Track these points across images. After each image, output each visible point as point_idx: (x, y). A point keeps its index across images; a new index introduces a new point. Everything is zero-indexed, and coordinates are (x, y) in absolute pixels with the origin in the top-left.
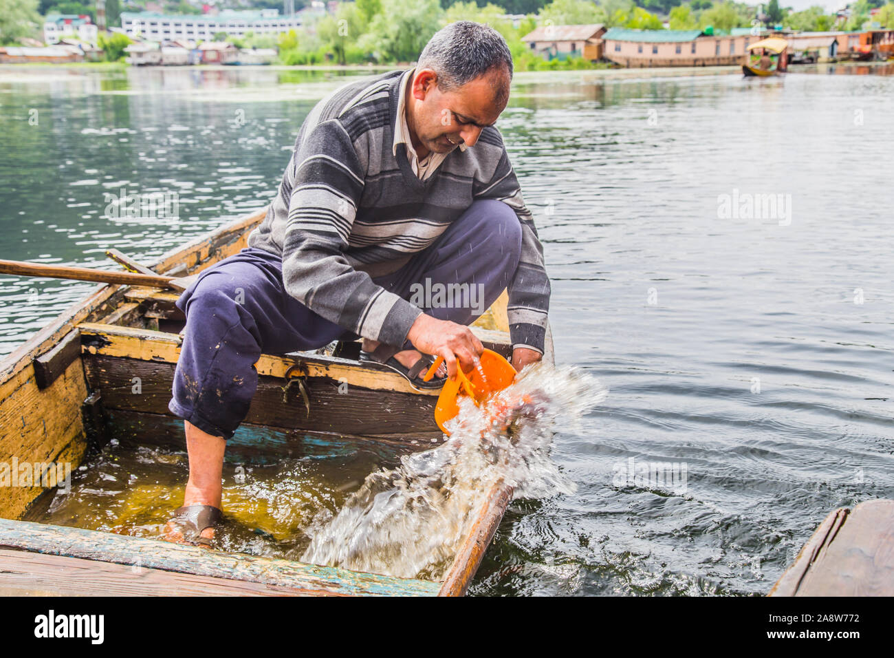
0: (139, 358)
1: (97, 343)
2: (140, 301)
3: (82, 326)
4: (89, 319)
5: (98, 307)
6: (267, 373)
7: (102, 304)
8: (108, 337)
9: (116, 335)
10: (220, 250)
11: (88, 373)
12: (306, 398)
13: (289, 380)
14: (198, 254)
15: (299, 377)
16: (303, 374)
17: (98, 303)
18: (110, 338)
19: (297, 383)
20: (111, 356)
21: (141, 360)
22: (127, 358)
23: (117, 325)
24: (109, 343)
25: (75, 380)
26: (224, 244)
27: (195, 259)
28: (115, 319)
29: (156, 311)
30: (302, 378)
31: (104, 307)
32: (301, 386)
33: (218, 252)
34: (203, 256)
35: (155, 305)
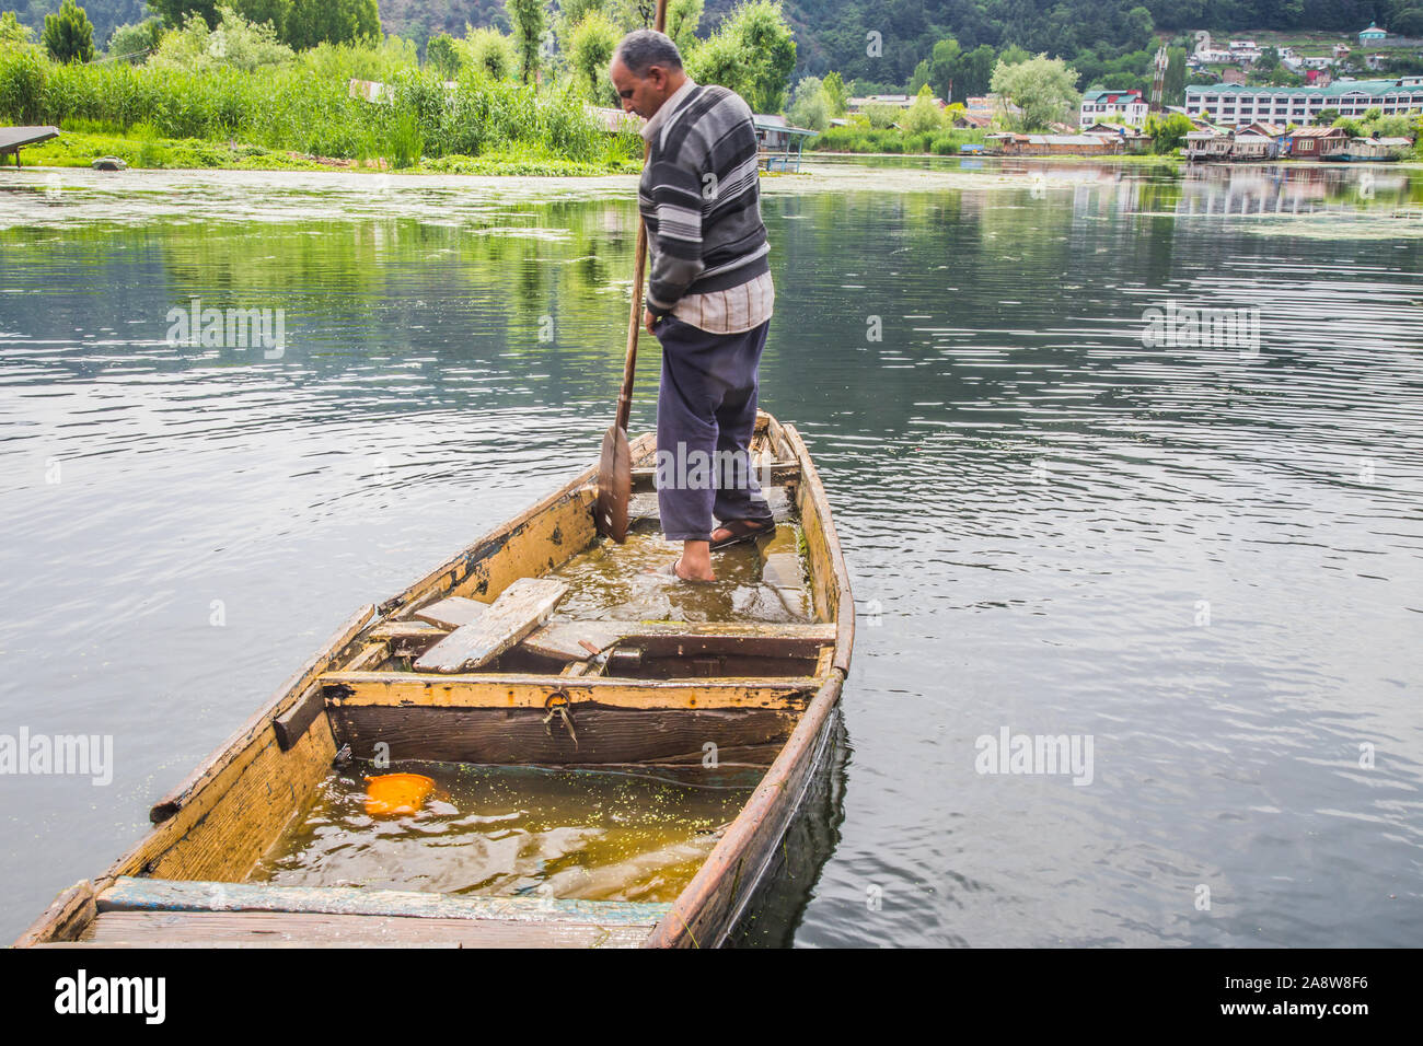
0: (386, 704)
1: (340, 693)
2: (388, 640)
3: (323, 676)
4: (331, 667)
5: (339, 654)
6: (526, 705)
7: (345, 648)
8: (352, 685)
9: (359, 682)
10: (480, 565)
11: (335, 727)
12: (571, 727)
13: (550, 709)
14: (453, 573)
15: (561, 705)
16: (564, 701)
17: (339, 649)
18: (353, 687)
19: (558, 712)
20: (357, 706)
21: (389, 707)
22: (374, 706)
23: (364, 670)
24: (353, 692)
25: (321, 737)
26: (483, 557)
27: (449, 580)
28: (359, 664)
29: (406, 648)
30: (564, 706)
31: (347, 652)
32: (564, 715)
33: (478, 568)
34: (459, 576)
35: (404, 642)
